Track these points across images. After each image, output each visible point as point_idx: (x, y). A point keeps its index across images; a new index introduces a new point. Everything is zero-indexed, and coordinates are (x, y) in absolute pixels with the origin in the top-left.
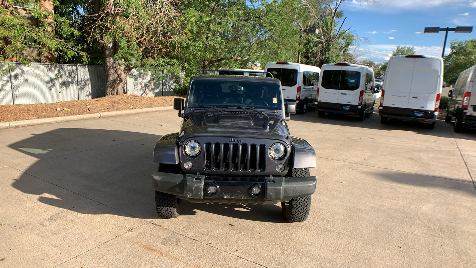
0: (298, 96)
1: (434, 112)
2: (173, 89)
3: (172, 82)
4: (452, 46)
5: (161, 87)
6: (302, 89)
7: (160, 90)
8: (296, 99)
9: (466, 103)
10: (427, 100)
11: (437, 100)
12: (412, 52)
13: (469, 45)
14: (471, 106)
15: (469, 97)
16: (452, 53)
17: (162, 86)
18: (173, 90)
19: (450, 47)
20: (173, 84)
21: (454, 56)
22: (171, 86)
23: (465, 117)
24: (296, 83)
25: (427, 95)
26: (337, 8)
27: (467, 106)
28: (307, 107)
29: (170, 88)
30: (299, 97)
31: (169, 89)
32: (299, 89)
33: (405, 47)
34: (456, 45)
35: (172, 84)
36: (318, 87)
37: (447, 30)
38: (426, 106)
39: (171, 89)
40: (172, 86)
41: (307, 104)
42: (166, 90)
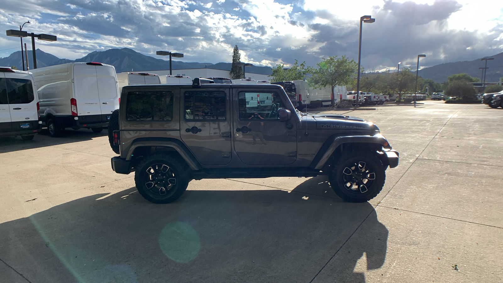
25: (112, 99)
37: (33, 36)
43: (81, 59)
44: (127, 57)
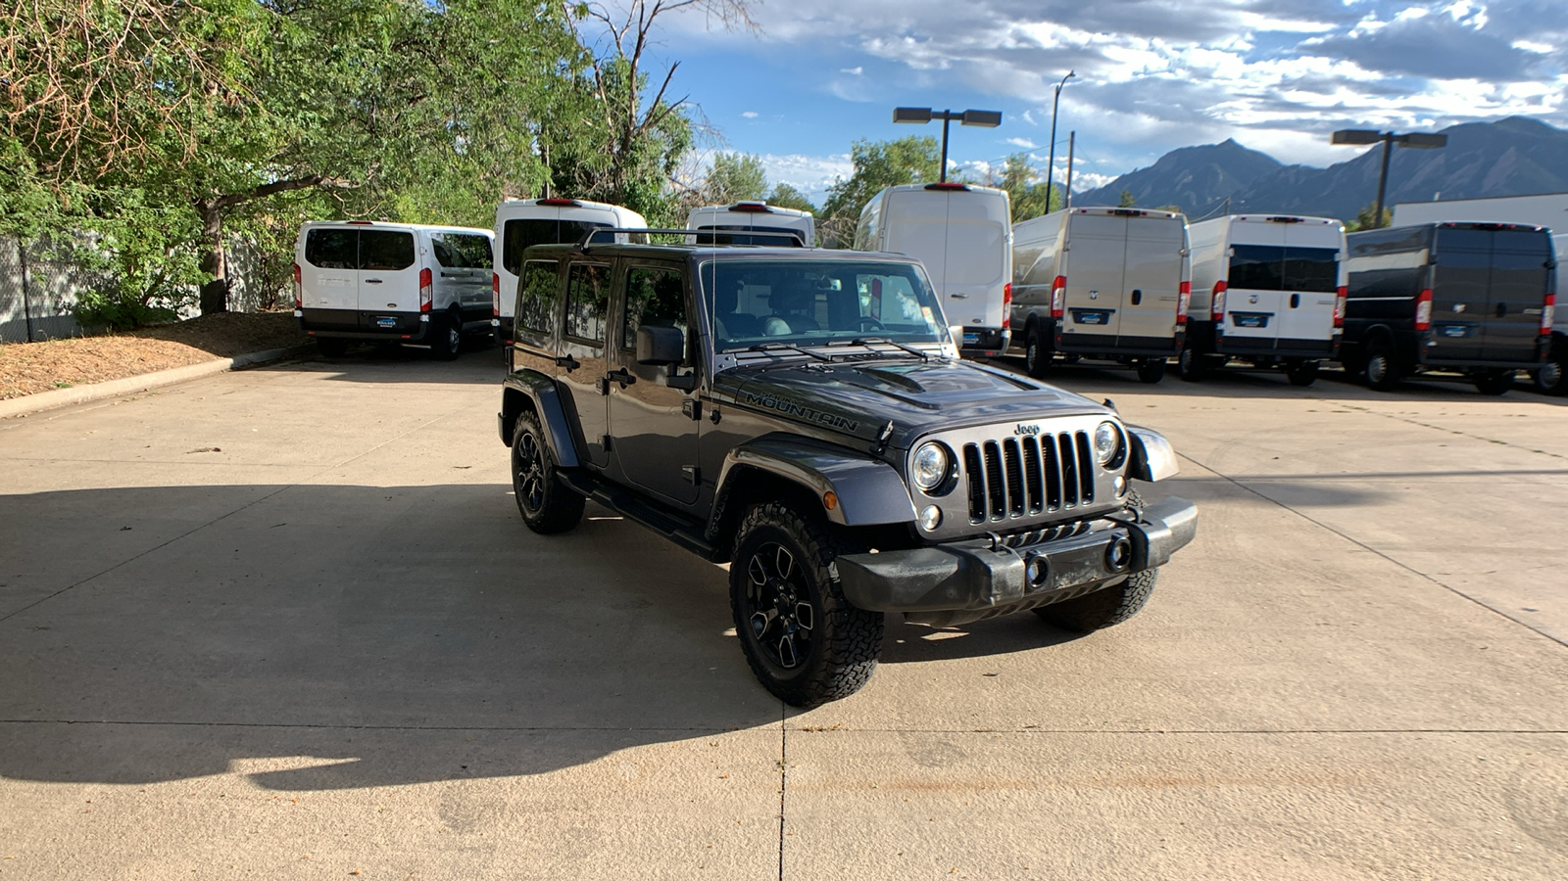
0: (425, 301)
1: (1003, 330)
2: (69, 307)
3: (62, 279)
4: (857, 156)
5: (19, 302)
6: (436, 277)
7: (17, 314)
8: (419, 310)
9: (1058, 305)
10: (984, 302)
11: (1006, 301)
12: (756, 171)
13: (894, 156)
14: (1070, 309)
15: (1063, 289)
16: (859, 176)
17: (23, 299)
18: (70, 313)
19: (853, 159)
20: (68, 286)
21: (863, 183)
22: (60, 297)
23: (1059, 339)
24: (412, 261)
25: (984, 287)
26: (644, 32)
27: (1062, 311)
28: (462, 335)
29: (57, 303)
30: (430, 303)
31: (55, 308)
32: (426, 277)
33: (735, 156)
34: (865, 154)
35: (64, 289)
36: (495, 270)
37: (947, 116)
38: (984, 317)
39: (60, 310)
40: (64, 296)
41: (461, 325)
42: (44, 315)
43: (1348, 163)
44: (1512, 149)
